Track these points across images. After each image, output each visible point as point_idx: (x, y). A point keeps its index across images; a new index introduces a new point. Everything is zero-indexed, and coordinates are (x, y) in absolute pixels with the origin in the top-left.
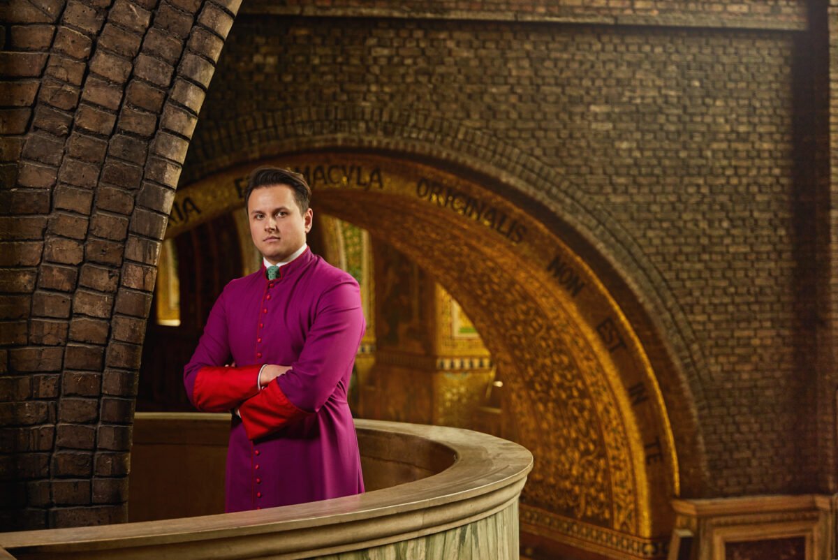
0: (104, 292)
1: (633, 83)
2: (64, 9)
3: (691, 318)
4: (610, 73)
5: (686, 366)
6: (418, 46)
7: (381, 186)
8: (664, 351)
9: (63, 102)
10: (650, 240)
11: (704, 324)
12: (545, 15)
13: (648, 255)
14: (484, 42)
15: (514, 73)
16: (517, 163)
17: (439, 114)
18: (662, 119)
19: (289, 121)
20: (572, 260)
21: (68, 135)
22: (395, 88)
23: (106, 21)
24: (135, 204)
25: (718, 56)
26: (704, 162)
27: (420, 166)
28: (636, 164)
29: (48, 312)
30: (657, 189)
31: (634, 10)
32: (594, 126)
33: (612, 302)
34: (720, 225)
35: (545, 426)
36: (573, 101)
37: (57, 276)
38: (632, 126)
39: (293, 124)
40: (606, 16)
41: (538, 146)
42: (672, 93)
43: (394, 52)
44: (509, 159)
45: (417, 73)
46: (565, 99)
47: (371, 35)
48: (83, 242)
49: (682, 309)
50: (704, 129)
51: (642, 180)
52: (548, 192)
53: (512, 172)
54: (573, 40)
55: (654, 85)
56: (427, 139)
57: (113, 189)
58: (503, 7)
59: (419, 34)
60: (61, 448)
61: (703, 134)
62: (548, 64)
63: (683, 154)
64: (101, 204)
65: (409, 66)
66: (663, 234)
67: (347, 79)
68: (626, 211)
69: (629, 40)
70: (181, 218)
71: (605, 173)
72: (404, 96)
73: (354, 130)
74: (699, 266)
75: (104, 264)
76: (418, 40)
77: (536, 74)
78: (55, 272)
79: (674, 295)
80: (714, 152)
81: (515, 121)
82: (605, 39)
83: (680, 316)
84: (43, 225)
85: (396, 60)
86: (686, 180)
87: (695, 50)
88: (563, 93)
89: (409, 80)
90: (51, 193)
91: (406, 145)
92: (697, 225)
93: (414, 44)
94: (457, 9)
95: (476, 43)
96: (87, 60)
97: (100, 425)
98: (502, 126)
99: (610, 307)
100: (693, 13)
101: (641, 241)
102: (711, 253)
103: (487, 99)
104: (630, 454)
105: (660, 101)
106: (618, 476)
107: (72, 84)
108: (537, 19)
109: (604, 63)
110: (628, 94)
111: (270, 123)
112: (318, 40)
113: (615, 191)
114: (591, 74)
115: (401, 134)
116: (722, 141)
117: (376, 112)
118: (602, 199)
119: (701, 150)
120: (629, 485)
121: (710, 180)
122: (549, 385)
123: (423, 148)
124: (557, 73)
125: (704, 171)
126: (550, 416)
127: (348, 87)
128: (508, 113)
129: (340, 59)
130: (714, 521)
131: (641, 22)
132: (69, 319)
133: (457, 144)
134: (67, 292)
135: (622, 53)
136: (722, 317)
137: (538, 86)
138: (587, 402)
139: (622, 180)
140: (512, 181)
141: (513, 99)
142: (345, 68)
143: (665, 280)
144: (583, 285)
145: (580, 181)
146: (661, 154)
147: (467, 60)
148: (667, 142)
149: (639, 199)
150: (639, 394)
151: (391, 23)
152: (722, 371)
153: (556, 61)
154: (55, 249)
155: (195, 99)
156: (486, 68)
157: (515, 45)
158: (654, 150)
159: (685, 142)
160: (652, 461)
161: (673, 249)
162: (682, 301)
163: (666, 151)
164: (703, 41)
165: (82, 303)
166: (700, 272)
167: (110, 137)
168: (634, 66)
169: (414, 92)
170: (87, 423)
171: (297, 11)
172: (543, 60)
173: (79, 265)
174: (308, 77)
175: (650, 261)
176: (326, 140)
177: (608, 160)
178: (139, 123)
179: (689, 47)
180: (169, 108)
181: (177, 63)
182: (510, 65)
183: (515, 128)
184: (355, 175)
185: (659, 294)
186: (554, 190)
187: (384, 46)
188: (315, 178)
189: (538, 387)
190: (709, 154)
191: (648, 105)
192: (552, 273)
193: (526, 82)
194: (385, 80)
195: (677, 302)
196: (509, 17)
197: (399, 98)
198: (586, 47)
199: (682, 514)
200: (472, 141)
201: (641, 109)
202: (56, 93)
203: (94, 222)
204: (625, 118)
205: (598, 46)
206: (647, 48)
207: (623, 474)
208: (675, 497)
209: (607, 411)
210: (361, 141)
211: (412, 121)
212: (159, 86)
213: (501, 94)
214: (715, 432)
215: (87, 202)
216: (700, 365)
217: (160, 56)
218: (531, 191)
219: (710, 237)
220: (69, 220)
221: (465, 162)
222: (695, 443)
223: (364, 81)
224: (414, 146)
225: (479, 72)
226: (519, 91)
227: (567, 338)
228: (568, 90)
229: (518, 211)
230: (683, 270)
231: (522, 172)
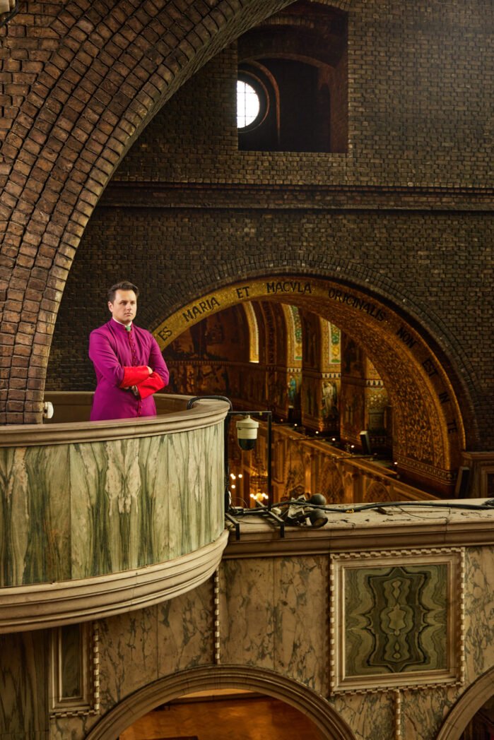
0: (29, 334)
1: (441, 240)
2: (12, 214)
3: (471, 359)
4: (429, 235)
5: (468, 384)
6: (328, 223)
7: (310, 292)
8: (456, 376)
9: (11, 254)
10: (449, 319)
11: (478, 362)
12: (394, 206)
13: (448, 327)
14: (362, 220)
15: (378, 235)
16: (379, 280)
17: (338, 256)
18: (457, 258)
19: (262, 260)
20: (410, 330)
21: (14, 268)
22: (315, 244)
23: (30, 219)
24: (43, 297)
25: (488, 226)
26: (479, 280)
27: (330, 282)
28: (442, 281)
29: (4, 342)
30: (454, 294)
31: (442, 203)
32: (420, 262)
33: (430, 350)
34: (488, 312)
35: (405, 414)
36: (409, 249)
37: (9, 327)
38: (440, 262)
39: (264, 261)
40: (426, 206)
41: (390, 272)
42: (462, 245)
43: (315, 226)
44: (375, 279)
45: (327, 236)
46: (404, 248)
47: (304, 218)
48: (20, 313)
49: (466, 354)
50: (480, 263)
51: (445, 289)
52: (395, 296)
53: (376, 285)
54: (409, 218)
55: (453, 241)
56: (332, 269)
57: (33, 291)
58: (372, 202)
59: (328, 217)
60: (10, 399)
61: (479, 265)
62: (396, 230)
63: (468, 276)
64: (27, 297)
65: (323, 233)
66: (456, 317)
67: (291, 239)
68: (436, 305)
69: (439, 218)
70: (210, 308)
71: (425, 286)
72: (320, 248)
73: (294, 265)
74: (475, 333)
75: (29, 322)
76: (328, 220)
77: (389, 236)
78: (8, 326)
79: (462, 348)
80: (485, 274)
81: (378, 260)
82: (427, 217)
83: (465, 358)
84: (3, 306)
85: (316, 229)
86: (469, 289)
87: (475, 223)
88: (404, 245)
89: (323, 240)
90: (6, 292)
91: (321, 272)
92: (475, 312)
93: (326, 222)
94: (347, 204)
95: (358, 221)
96: (22, 236)
97: (27, 390)
98: (371, 262)
99: (430, 353)
100: (475, 203)
101: (445, 320)
102: (482, 327)
103: (363, 249)
104: (441, 428)
105: (455, 249)
106: (435, 439)
107: (15, 246)
108: (389, 208)
109: (426, 230)
110: (438, 245)
111: (252, 262)
112: (277, 221)
113: (431, 295)
114: (418, 235)
115: (319, 266)
116: (489, 269)
117: (306, 255)
118: (424, 299)
119: (478, 274)
120: (440, 443)
121: (483, 289)
122: (405, 392)
123: (330, 273)
124: (400, 235)
125: (479, 285)
126: (407, 409)
127: (291, 243)
128: (374, 256)
129: (288, 230)
130: (482, 462)
131: (446, 209)
132: (14, 345)
133: (347, 272)
134: (13, 334)
135: (436, 225)
136: (488, 359)
137: (391, 242)
138: (422, 401)
139: (435, 289)
140: (376, 290)
141: (377, 249)
142: (290, 234)
143: (458, 340)
144: (415, 342)
145: (412, 289)
146: (456, 276)
147: (354, 229)
148: (459, 270)
149: (444, 299)
150: (444, 397)
151: (314, 211)
152: (488, 387)
153: (400, 229)
154: (8, 315)
155: (71, 253)
156: (363, 233)
157: (378, 221)
158: (452, 274)
159: (469, 270)
160: (451, 431)
161: (462, 324)
162: (466, 351)
163: (459, 274)
164: (480, 218)
165: (19, 339)
166: (476, 336)
167: (32, 269)
168: (442, 231)
169: (325, 246)
170: (22, 389)
171: (266, 206)
172: (393, 229)
173: (18, 323)
174: (271, 239)
175: (449, 330)
176: (280, 270)
177: (427, 279)
178: (44, 263)
179: (472, 221)
180: (57, 256)
181: (61, 237)
182: (376, 232)
183: (377, 263)
184: (297, 286)
185: (454, 348)
186: (398, 294)
187: (311, 223)
188: (277, 288)
189: (401, 394)
190: (482, 276)
191: (449, 251)
192: (399, 336)
193: (384, 240)
194: (311, 239)
195: (464, 351)
196: (375, 207)
197: (318, 248)
198: (416, 222)
199: (466, 459)
200: (355, 270)
201: (445, 253)
202: (8, 250)
203: (24, 305)
204: (436, 257)
205: (423, 221)
206: (449, 222)
207: (438, 437)
208: (463, 450)
209: (430, 406)
210: (298, 270)
211: (324, 260)
212: (53, 247)
213: (371, 246)
214: (483, 418)
215: (22, 296)
216: (475, 384)
217: (54, 234)
218: (386, 295)
219: (482, 318)
220: (14, 304)
221: (351, 280)
222: (472, 423)
223: (300, 240)
224: (325, 273)
225: (359, 235)
226: (380, 244)
227: (410, 369)
228: (406, 244)
229: (381, 305)
230: (467, 335)
231: (381, 285)
